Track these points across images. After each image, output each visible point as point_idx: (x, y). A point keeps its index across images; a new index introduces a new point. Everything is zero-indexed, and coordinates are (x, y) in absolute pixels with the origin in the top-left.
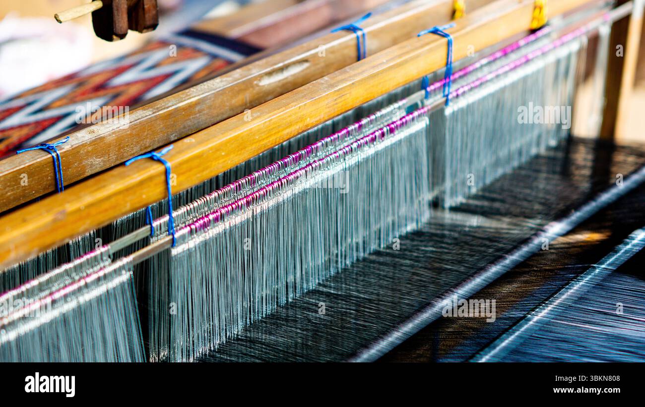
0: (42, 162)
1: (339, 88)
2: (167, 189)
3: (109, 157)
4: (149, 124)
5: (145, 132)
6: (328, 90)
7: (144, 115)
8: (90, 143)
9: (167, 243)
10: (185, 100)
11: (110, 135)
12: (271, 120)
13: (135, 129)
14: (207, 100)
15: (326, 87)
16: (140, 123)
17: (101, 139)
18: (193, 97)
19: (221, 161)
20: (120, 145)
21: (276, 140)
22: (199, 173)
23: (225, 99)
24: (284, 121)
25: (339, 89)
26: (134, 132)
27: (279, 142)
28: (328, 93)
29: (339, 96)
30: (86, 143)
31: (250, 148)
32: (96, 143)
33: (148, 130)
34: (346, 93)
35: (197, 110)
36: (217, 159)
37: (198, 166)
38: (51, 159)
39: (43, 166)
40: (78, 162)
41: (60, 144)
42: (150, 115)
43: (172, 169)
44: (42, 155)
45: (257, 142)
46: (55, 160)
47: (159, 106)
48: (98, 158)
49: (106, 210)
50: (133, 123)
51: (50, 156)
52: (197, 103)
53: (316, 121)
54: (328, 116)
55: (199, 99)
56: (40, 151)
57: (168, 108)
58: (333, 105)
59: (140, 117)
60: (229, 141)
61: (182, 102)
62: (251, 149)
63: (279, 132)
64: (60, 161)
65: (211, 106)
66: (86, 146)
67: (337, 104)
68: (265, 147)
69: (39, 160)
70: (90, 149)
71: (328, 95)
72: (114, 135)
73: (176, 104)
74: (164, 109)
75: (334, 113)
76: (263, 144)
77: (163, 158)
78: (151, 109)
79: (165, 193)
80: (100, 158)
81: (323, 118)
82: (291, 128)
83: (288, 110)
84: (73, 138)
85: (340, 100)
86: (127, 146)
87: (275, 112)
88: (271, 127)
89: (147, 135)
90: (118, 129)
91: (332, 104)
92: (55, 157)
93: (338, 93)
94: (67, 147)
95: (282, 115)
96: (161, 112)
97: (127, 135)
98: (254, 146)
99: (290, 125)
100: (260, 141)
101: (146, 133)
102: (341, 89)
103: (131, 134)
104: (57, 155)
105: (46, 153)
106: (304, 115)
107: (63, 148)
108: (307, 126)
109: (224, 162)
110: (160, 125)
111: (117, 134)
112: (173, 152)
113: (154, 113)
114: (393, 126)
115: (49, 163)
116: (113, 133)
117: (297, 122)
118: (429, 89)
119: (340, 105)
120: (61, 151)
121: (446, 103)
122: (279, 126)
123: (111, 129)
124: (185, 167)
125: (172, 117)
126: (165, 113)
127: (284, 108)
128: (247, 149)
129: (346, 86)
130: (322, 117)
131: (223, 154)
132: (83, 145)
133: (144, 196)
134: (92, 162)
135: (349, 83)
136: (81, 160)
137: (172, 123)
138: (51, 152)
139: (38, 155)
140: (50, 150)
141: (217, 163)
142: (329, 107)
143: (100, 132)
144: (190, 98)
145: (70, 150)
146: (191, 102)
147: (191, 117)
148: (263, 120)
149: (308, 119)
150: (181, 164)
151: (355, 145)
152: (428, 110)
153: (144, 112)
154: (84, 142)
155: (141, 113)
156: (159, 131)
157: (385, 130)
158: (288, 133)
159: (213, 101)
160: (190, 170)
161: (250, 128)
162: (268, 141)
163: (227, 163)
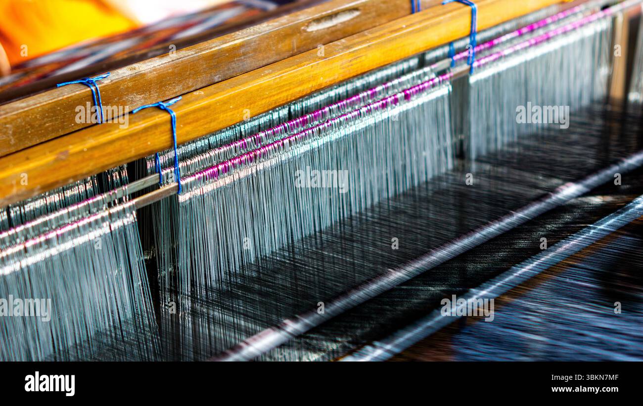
0: (81, 95)
1: (354, 49)
2: (173, 137)
3: (150, 95)
4: (192, 63)
5: (187, 71)
6: (342, 51)
7: (187, 55)
8: (130, 79)
9: (172, 189)
10: (229, 42)
11: (151, 72)
12: (282, 77)
13: (177, 67)
14: (252, 43)
15: (341, 49)
16: (182, 62)
17: (142, 75)
18: (237, 39)
19: (229, 114)
20: (161, 82)
21: (287, 96)
22: (206, 124)
23: (271, 43)
24: (296, 79)
25: (354, 51)
26: (176, 70)
27: (290, 99)
28: (342, 54)
29: (354, 57)
30: (125, 79)
31: (260, 103)
32: (136, 79)
33: (191, 70)
34: (361, 55)
35: (241, 52)
36: (225, 111)
37: (205, 117)
38: (90, 93)
39: (82, 99)
40: (117, 98)
41: (100, 79)
42: (192, 54)
43: (177, 118)
44: (82, 88)
45: (267, 98)
46: (94, 93)
47: (202, 47)
48: (139, 95)
49: (110, 154)
50: (175, 61)
51: (89, 89)
52: (242, 45)
53: (330, 81)
54: (343, 77)
55: (243, 42)
56: (80, 85)
57: (211, 48)
58: (348, 66)
59: (182, 56)
60: (238, 95)
61: (226, 43)
62: (262, 104)
63: (290, 89)
64: (100, 95)
65: (257, 49)
66: (126, 81)
67: (352, 65)
68: (275, 103)
69: (77, 93)
70: (130, 84)
71: (342, 56)
72: (155, 73)
73: (219, 46)
74: (207, 49)
75: (350, 73)
76: (273, 100)
77: (169, 108)
78: (194, 50)
79: (172, 141)
80: (141, 95)
81: (338, 78)
82: (303, 86)
83: (299, 69)
84: (114, 74)
85: (354, 62)
86: (169, 84)
87: (287, 70)
88: (282, 84)
89: (190, 74)
90: (159, 67)
91: (346, 65)
92: (94, 90)
93: (353, 54)
94: (106, 82)
95: (293, 73)
96: (203, 53)
97: (168, 73)
98: (263, 102)
99: (302, 83)
100: (271, 96)
101: (188, 73)
102: (357, 50)
103: (172, 72)
104: (96, 89)
105: (85, 87)
106: (316, 74)
107: (103, 83)
108: (320, 85)
109: (233, 114)
110: (203, 65)
111: (158, 72)
112: (180, 103)
113: (196, 53)
114: (408, 92)
115: (88, 96)
116: (154, 70)
117: (309, 81)
118: (454, 58)
120: (100, 86)
121: (470, 70)
122: (290, 83)
123: (152, 66)
124: (191, 117)
125: (216, 58)
126: (207, 53)
127: (296, 66)
128: (256, 104)
129: (362, 48)
130: (336, 77)
131: (231, 107)
132: (122, 80)
133: (149, 143)
134: (132, 98)
136: (121, 95)
137: (216, 64)
138: (91, 86)
139: (77, 88)
140: (89, 84)
141: (225, 115)
142: (343, 68)
143: (141, 69)
144: (235, 40)
145: (109, 85)
146: (236, 44)
147: (236, 59)
148: (273, 77)
149: (322, 79)
150: (187, 114)
151: (364, 110)
152: (451, 77)
153: (187, 52)
154: (124, 78)
155: (184, 53)
156: (202, 71)
157: (399, 96)
158: (300, 91)
159: (259, 44)
160: (197, 120)
161: (259, 83)
162: (279, 97)
163: (236, 116)
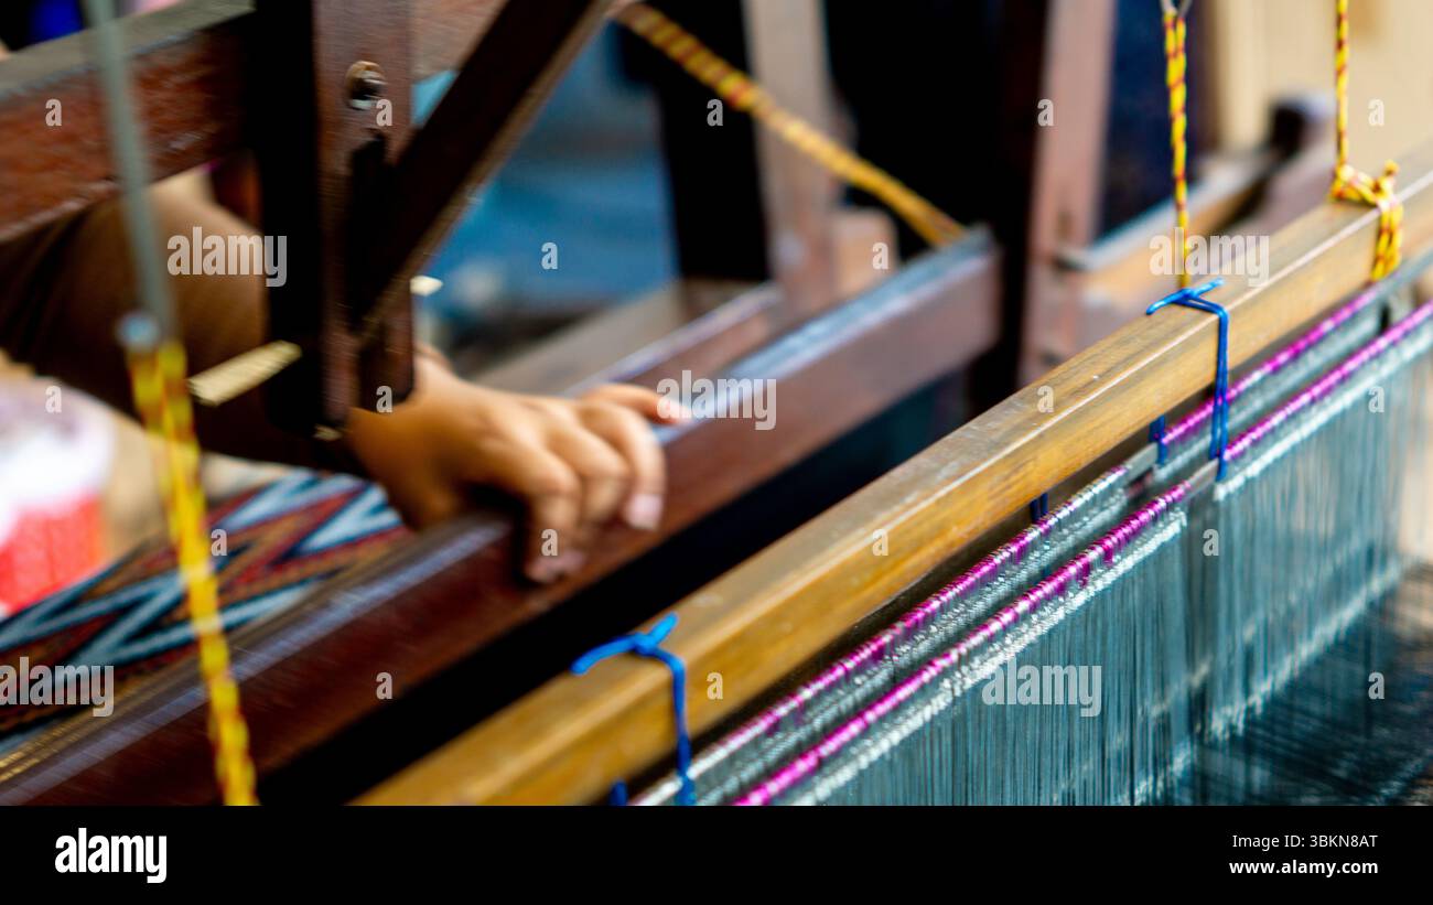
1: (1012, 448)
19: (782, 647)
21: (891, 584)
25: (1015, 451)
28: (990, 463)
29: (1014, 468)
31: (841, 610)
34: (1027, 459)
54: (991, 518)
58: (1003, 491)
62: (844, 612)
67: (1009, 487)
71: (992, 466)
75: (1004, 509)
76: (867, 598)
77: (664, 649)
81: (983, 525)
82: (922, 553)
85: (1014, 478)
91: (1000, 487)
93: (1011, 460)
98: (848, 604)
99: (918, 545)
102: (1019, 450)
106: (945, 519)
108: (950, 546)
109: (789, 648)
117: (932, 539)
118: (1165, 441)
119: (1014, 489)
121: (1219, 472)
128: (834, 613)
129: (1028, 444)
130: (980, 520)
135: (1033, 435)
141: (774, 651)
142: (992, 498)
149: (955, 528)
150: (706, 659)
152: (1185, 494)
158: (914, 567)
162: (876, 588)
